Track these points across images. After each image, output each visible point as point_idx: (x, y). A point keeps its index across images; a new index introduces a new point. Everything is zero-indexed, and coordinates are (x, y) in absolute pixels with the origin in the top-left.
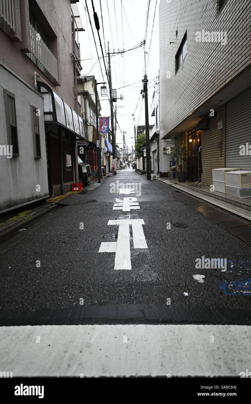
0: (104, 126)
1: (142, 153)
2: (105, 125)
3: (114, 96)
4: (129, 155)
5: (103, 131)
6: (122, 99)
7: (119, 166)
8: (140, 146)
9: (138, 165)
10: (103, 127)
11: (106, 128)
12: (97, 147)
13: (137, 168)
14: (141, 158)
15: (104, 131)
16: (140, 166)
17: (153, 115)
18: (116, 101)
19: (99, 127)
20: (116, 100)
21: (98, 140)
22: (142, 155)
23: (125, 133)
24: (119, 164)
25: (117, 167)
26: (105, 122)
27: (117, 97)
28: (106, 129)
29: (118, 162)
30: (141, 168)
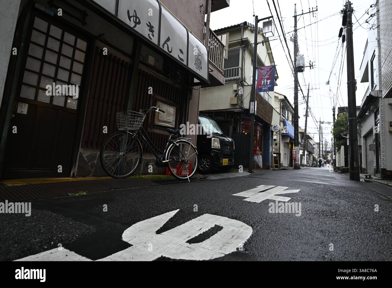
0: (265, 81)
1: (345, 140)
2: (267, 79)
3: (299, 63)
4: (328, 152)
5: (263, 88)
6: (312, 67)
7: (312, 162)
8: (340, 130)
9: (338, 161)
10: (263, 82)
11: (268, 83)
12: (251, 112)
13: (337, 166)
14: (342, 147)
15: (265, 88)
16: (341, 162)
17: (365, 79)
18: (302, 71)
19: (256, 82)
20: (303, 69)
21: (253, 102)
22: (345, 144)
23: (322, 123)
24: (312, 160)
25: (308, 164)
26: (267, 73)
27: (304, 65)
28: (269, 86)
29: (309, 157)
30: (343, 164)
